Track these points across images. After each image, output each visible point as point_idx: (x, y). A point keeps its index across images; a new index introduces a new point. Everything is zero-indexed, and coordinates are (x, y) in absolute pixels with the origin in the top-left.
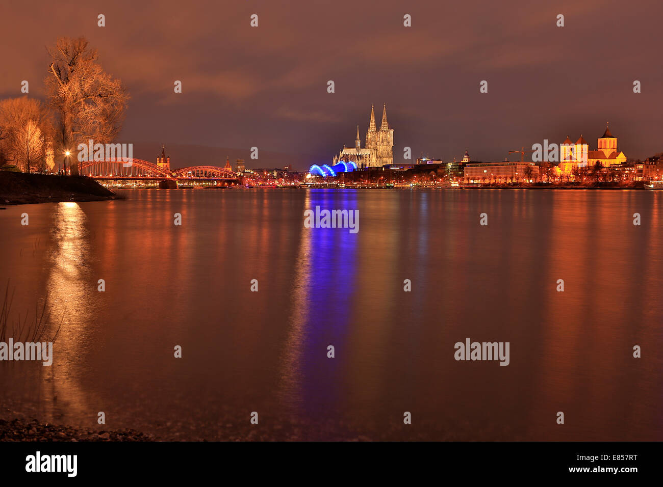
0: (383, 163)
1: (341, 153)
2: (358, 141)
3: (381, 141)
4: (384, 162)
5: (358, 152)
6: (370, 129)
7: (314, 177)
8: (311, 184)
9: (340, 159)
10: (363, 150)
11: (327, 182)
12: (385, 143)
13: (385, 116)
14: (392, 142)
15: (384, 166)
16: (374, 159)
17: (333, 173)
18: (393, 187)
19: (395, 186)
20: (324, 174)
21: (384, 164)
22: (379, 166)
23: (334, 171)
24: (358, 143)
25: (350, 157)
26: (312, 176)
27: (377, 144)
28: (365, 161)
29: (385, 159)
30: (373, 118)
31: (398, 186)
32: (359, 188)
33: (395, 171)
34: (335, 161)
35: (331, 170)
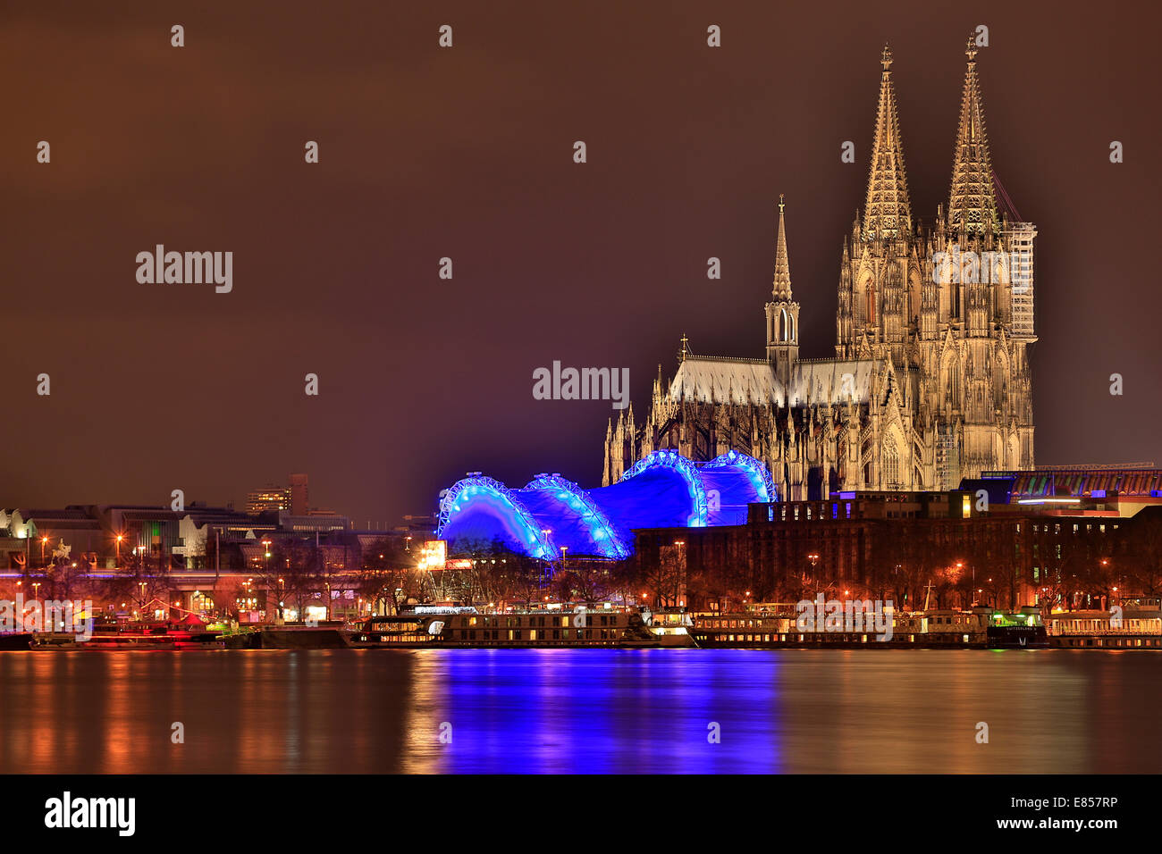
0: (962, 461)
1: (665, 391)
2: (780, 307)
3: (945, 304)
4: (975, 459)
5: (787, 384)
6: (869, 219)
7: (465, 564)
8: (447, 618)
9: (659, 434)
10: (821, 371)
11: (564, 596)
12: (978, 318)
13: (971, 131)
14: (1025, 318)
15: (969, 486)
16: (896, 434)
17: (602, 533)
18: (1036, 637)
19: (1054, 630)
20: (538, 543)
21: (974, 473)
22: (932, 483)
23: (613, 519)
24: (785, 319)
25: (724, 422)
26: (452, 554)
27: (915, 331)
28: (830, 449)
29: (976, 436)
30: (886, 143)
31: (1077, 628)
32: (793, 635)
33: (1052, 521)
34: (618, 452)
35: (590, 515)
